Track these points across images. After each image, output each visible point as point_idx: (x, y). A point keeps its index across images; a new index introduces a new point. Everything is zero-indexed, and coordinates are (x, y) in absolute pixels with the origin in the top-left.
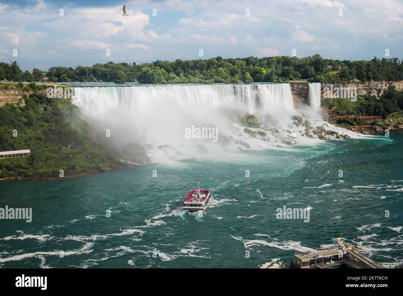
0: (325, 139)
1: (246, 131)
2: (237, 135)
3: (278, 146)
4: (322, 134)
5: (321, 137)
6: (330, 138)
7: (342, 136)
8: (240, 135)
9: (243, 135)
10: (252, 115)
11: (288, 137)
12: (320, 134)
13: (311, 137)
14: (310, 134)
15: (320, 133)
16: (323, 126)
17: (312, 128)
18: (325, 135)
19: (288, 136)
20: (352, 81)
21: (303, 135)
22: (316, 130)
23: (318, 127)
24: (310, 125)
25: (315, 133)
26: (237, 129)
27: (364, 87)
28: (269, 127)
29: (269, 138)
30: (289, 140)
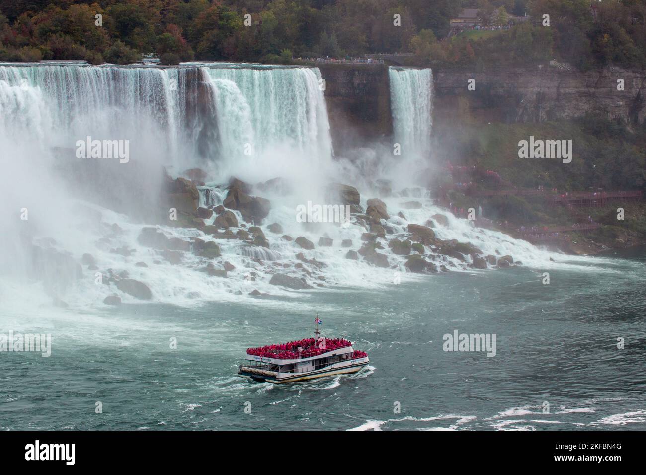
0: (432, 268)
1: (148, 237)
2: (113, 251)
3: (255, 294)
4: (422, 251)
5: (416, 265)
6: (448, 267)
7: (492, 259)
8: (125, 252)
9: (134, 251)
10: (176, 178)
11: (299, 261)
12: (417, 253)
13: (382, 262)
14: (378, 251)
15: (416, 248)
16: (430, 223)
17: (390, 231)
18: (433, 258)
19: (300, 256)
20: (540, 66)
21: (351, 255)
22: (402, 236)
23: (412, 228)
24: (383, 221)
25: (399, 247)
26: (115, 227)
27: (583, 90)
28: (237, 226)
29: (229, 267)
30: (299, 275)
